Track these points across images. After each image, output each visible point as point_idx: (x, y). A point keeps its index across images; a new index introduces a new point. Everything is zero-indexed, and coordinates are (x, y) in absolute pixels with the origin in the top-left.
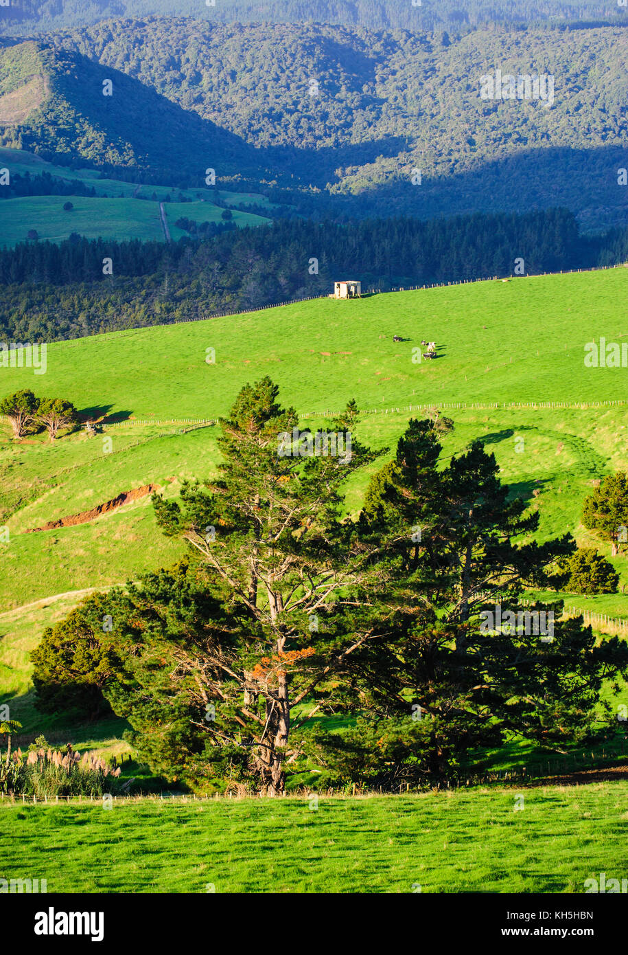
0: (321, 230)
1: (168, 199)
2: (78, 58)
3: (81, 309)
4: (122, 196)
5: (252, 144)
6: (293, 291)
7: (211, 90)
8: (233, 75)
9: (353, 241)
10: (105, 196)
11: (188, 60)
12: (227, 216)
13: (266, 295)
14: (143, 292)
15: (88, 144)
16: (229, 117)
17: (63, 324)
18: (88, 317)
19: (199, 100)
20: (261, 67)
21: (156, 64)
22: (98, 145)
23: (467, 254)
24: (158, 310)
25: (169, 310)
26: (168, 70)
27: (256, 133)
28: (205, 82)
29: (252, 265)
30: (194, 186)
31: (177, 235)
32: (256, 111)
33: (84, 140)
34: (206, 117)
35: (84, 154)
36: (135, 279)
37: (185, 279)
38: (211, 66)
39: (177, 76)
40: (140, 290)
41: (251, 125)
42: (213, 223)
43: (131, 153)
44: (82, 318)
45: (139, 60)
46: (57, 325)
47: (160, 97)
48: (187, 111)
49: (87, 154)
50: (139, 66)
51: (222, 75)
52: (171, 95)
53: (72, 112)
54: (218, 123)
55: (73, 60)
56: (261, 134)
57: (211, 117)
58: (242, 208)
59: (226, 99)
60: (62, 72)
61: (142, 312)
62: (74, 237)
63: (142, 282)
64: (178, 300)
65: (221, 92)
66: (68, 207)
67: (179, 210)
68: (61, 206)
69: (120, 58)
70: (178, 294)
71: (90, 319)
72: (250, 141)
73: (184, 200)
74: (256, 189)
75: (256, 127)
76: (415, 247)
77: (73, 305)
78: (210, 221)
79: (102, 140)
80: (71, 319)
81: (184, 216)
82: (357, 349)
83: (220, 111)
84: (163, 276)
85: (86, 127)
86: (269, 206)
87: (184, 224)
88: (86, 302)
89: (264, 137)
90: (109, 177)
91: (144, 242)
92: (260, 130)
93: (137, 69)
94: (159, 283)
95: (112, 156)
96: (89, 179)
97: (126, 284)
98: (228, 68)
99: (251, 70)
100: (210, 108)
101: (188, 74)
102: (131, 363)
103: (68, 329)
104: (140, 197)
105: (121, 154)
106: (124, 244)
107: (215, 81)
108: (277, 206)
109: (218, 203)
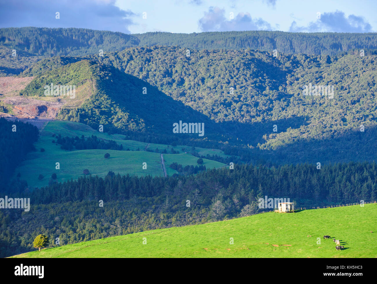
0: (258, 171)
1: (165, 152)
2: (113, 70)
3: (117, 217)
4: (138, 150)
5: (214, 120)
6: (242, 207)
7: (190, 89)
8: (203, 80)
9: (277, 178)
10: (128, 150)
11: (176, 71)
12: (200, 162)
13: (226, 209)
14: (153, 207)
15: (119, 120)
16: (200, 104)
17: (106, 225)
18: (121, 221)
19: (183, 94)
20: (219, 76)
21: (158, 73)
22: (124, 120)
23: (346, 186)
24: (162, 217)
25: (168, 217)
26: (165, 77)
27: (216, 114)
28: (186, 84)
29: (217, 192)
30: (180, 144)
31: (172, 173)
32: (216, 101)
33: (116, 117)
34: (187, 104)
35: (116, 125)
36: (149, 199)
37: (178, 199)
38: (190, 75)
39: (170, 80)
40: (151, 205)
41: (213, 109)
42: (192, 166)
43: (144, 125)
44: (117, 221)
45: (148, 71)
46: (103, 225)
47: (160, 93)
48: (176, 101)
49: (118, 125)
50: (148, 74)
51: (196, 80)
52: (166, 91)
53: (109, 101)
54: (194, 108)
55: (110, 71)
56: (219, 114)
57: (190, 104)
58: (208, 157)
59: (199, 94)
60: (103, 78)
61: (153, 218)
62: (111, 174)
63: (153, 201)
64: (174, 211)
65: (196, 90)
66: (107, 156)
67: (172, 158)
68: (103, 156)
69: (137, 70)
70: (174, 207)
71: (122, 222)
72: (212, 118)
73: (175, 152)
74: (217, 147)
75: (216, 110)
76: (314, 181)
77: (112, 214)
78: (190, 165)
79: (126, 117)
80: (111, 222)
81: (175, 162)
82: (294, 243)
83: (195, 101)
84: (165, 197)
85: (117, 110)
86: (224, 156)
87: (175, 166)
88: (119, 212)
89: (221, 116)
90: (130, 139)
91: (154, 176)
92: (219, 112)
93: (147, 76)
94: (163, 201)
95: (132, 126)
96: (119, 140)
97: (143, 202)
98: (200, 76)
99: (213, 77)
100: (189, 99)
101: (176, 79)
102: (160, 249)
103: (109, 228)
104: (149, 150)
105: (137, 125)
106: (142, 178)
107: (192, 83)
108: (229, 157)
109: (195, 155)
